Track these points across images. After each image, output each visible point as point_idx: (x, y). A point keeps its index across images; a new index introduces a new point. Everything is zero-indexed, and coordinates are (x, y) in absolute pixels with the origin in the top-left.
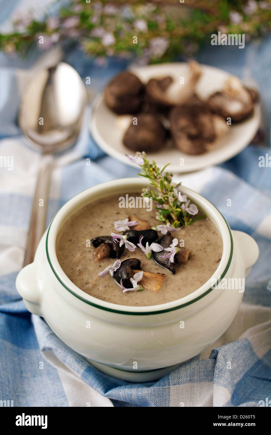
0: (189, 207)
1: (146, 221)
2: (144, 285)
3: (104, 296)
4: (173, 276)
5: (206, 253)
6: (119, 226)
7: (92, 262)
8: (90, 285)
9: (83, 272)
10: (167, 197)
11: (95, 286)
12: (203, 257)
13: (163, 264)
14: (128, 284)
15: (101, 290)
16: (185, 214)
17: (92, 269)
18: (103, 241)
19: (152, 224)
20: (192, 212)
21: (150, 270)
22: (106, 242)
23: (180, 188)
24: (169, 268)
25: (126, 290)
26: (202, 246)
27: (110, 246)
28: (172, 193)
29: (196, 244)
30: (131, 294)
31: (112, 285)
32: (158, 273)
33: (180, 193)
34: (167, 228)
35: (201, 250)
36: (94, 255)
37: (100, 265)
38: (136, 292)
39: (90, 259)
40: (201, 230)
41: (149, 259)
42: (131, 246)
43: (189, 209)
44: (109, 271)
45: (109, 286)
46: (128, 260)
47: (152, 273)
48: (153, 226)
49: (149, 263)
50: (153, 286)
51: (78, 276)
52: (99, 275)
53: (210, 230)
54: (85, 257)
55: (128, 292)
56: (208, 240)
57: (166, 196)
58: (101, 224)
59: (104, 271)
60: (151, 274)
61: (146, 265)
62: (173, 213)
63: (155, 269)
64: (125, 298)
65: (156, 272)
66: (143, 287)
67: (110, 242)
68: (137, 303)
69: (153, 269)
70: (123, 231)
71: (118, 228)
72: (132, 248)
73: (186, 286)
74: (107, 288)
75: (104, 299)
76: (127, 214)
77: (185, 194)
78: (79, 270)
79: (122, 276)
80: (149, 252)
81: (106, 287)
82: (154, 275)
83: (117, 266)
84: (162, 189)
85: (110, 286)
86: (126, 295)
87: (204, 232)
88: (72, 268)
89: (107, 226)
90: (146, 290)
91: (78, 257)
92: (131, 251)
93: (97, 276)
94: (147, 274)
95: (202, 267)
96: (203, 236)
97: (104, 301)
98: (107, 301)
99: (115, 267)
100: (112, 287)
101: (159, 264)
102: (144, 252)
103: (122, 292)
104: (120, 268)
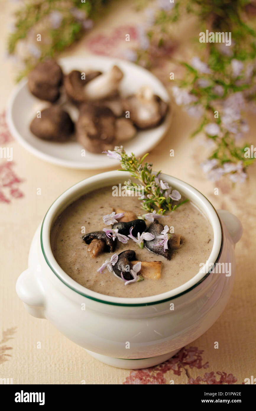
0: (171, 193)
1: (131, 212)
2: (144, 275)
3: (108, 291)
4: (169, 261)
5: (195, 235)
6: (107, 220)
7: (88, 259)
8: (92, 283)
9: (81, 271)
10: (150, 187)
11: (96, 282)
12: (194, 240)
13: (157, 252)
14: (128, 276)
15: (103, 286)
16: (168, 201)
17: (90, 266)
18: (95, 237)
19: (137, 214)
20: (175, 198)
21: (145, 259)
22: (99, 238)
23: (161, 176)
24: (163, 255)
25: (127, 282)
26: (190, 229)
27: (104, 241)
28: (154, 182)
29: (184, 227)
30: (133, 286)
31: (113, 279)
32: (155, 261)
33: (161, 181)
34: (153, 216)
35: (189, 233)
36: (88, 252)
37: (97, 261)
38: (137, 283)
39: (86, 257)
40: (186, 214)
41: (143, 249)
42: (123, 238)
43: (172, 195)
44: (107, 266)
45: (110, 281)
46: (123, 252)
47: (149, 262)
48: (138, 216)
49: (143, 252)
50: (153, 275)
51: (78, 275)
52: (98, 271)
53: (194, 212)
54: (80, 255)
55: (130, 284)
56: (195, 223)
57: (148, 186)
58: (88, 221)
59: (102, 267)
60: (148, 264)
61: (141, 255)
62: (156, 201)
63: (150, 258)
64: (128, 290)
65: (152, 260)
66: (143, 277)
67: (103, 237)
68: (141, 294)
69: (148, 258)
70: (111, 225)
71: (106, 222)
72: (124, 240)
73: (183, 270)
74: (109, 282)
75: (108, 294)
76: (111, 207)
77: (167, 182)
78: (78, 269)
79: (121, 269)
80: (141, 242)
81: (107, 282)
82: (151, 264)
83: (114, 260)
84: (144, 179)
85: (112, 281)
86: (128, 287)
87: (189, 215)
88: (70, 268)
89: (94, 221)
90: (146, 280)
91: (74, 256)
92: (124, 243)
93: (96, 272)
94: (145, 264)
95: (194, 249)
96: (188, 220)
97: (109, 295)
98: (112, 296)
99: (112, 261)
100: (113, 281)
101: (153, 252)
102: (136, 243)
103: (125, 285)
104: (118, 261)
